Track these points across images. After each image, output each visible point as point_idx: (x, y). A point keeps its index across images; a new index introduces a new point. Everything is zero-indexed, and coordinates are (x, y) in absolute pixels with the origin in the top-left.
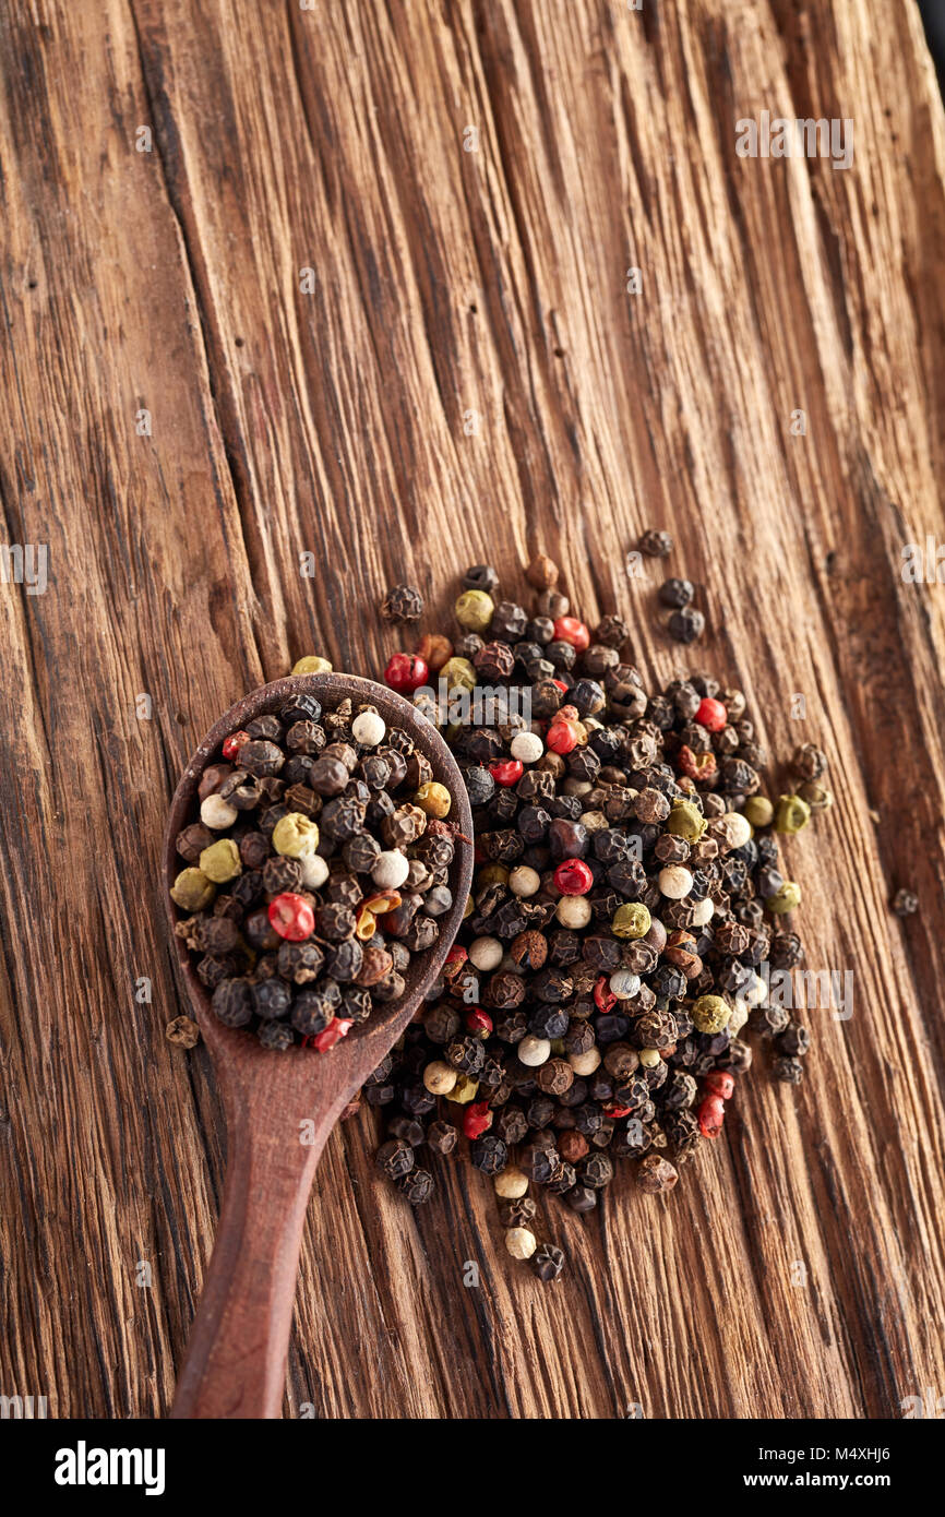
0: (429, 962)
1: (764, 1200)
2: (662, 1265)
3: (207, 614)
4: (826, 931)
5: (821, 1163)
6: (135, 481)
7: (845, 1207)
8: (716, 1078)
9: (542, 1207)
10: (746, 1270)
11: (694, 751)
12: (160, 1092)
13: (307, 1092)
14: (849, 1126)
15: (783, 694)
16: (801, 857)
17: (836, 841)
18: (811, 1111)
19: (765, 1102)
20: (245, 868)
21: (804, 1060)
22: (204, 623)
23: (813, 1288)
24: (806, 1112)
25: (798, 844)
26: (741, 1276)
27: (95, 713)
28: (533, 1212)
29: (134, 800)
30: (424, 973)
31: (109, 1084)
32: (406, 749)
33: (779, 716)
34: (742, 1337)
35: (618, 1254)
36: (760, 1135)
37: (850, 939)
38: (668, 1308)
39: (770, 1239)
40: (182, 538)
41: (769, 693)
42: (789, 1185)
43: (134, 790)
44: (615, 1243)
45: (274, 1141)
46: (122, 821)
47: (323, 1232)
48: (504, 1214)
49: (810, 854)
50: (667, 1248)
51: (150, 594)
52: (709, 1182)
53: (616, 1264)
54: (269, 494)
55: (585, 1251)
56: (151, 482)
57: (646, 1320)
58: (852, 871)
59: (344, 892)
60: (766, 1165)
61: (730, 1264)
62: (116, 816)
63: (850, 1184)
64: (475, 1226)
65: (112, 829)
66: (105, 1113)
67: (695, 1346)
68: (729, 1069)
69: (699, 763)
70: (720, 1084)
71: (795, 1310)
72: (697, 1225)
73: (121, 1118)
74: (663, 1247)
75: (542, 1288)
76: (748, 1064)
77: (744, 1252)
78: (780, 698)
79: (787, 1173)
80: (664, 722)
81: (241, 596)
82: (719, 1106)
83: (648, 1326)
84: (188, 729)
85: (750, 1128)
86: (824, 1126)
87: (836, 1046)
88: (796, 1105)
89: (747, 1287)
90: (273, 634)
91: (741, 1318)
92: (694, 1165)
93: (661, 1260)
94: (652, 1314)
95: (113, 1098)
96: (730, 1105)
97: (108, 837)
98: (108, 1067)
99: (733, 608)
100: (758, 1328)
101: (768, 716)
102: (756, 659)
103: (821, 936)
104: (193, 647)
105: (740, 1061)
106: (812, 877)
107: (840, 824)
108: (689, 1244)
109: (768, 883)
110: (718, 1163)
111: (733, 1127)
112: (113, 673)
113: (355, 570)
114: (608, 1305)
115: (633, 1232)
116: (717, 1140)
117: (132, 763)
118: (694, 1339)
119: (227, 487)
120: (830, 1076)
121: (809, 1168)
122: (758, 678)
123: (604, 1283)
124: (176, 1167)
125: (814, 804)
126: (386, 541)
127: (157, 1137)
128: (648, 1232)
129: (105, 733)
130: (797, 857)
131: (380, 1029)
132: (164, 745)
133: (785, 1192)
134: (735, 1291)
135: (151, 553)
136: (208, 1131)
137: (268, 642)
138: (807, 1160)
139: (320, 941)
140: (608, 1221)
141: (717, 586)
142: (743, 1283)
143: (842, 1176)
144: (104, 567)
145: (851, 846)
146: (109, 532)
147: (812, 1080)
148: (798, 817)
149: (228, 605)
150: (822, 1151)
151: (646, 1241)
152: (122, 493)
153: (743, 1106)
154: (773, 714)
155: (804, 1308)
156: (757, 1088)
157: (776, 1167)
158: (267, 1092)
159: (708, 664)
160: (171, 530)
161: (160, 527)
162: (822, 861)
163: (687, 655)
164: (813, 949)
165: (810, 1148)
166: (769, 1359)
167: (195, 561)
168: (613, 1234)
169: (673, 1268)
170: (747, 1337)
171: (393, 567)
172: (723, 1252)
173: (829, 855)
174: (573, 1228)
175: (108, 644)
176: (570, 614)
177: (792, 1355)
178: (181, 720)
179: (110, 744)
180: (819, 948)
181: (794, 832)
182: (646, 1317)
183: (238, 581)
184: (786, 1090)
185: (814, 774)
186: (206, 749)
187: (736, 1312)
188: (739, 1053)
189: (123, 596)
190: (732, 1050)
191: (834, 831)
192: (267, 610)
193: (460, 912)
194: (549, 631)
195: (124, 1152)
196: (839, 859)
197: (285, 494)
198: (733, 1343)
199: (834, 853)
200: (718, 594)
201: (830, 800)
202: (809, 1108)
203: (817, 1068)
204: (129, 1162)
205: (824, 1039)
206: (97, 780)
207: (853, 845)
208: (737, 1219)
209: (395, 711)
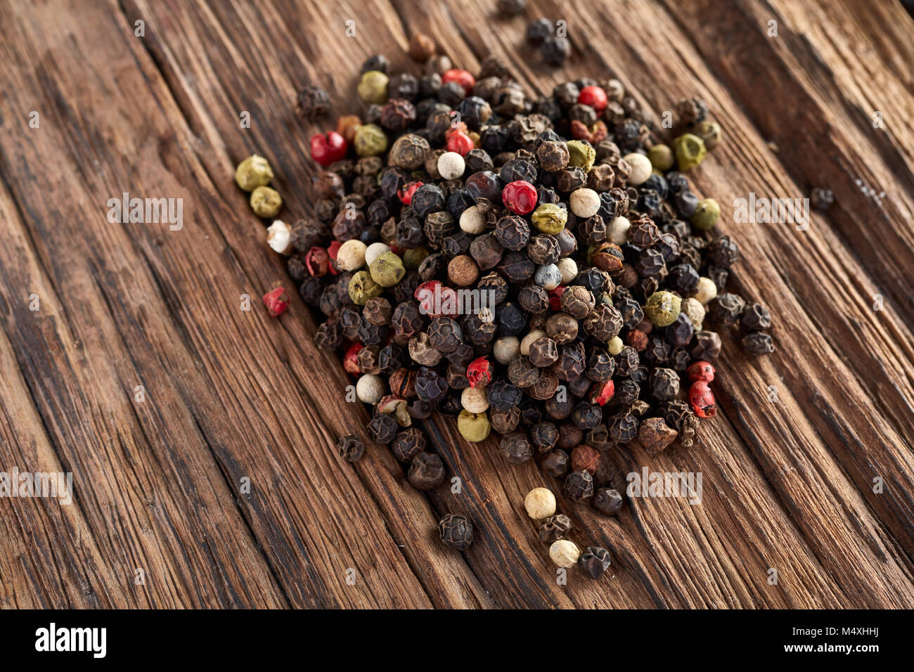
1: (777, 455)
2: (702, 536)
3: (158, 162)
4: (755, 233)
5: (821, 414)
6: (81, 90)
7: (856, 442)
8: (695, 367)
9: (575, 519)
10: (782, 518)
11: (584, 123)
12: (214, 526)
14: (834, 375)
16: (713, 185)
17: (740, 165)
18: (796, 375)
19: (749, 378)
21: (770, 330)
22: (158, 167)
23: (851, 516)
24: (791, 376)
25: (707, 176)
26: (779, 523)
27: (90, 261)
28: (568, 525)
29: (135, 312)
31: (171, 537)
33: (658, 92)
34: (798, 574)
35: (659, 538)
36: (754, 405)
37: (780, 233)
38: (721, 570)
39: (795, 486)
40: (127, 117)
41: (643, 79)
42: (797, 438)
43: (134, 305)
44: (653, 530)
46: (129, 331)
47: (386, 596)
49: (720, 181)
50: (702, 521)
51: (111, 163)
52: (721, 455)
53: (659, 546)
54: (186, 65)
55: (628, 544)
56: (93, 87)
57: (704, 586)
58: (763, 184)
60: (769, 427)
61: (764, 516)
62: (124, 329)
63: (853, 423)
64: (520, 551)
65: (124, 340)
66: (175, 560)
67: (758, 595)
68: (703, 356)
69: (590, 129)
70: (700, 371)
71: (841, 538)
72: (722, 492)
73: (188, 560)
74: (698, 521)
75: (600, 589)
76: (718, 345)
77: (774, 503)
79: (791, 428)
80: (551, 113)
81: (181, 137)
82: (705, 389)
83: (707, 591)
84: (166, 247)
85: (743, 401)
86: (811, 383)
87: (797, 317)
88: (780, 373)
89: (788, 532)
90: (214, 156)
91: (791, 558)
92: (702, 445)
93: (700, 531)
94: (708, 579)
95: (178, 546)
96: (716, 386)
97: (123, 346)
98: (167, 523)
99: (591, 29)
100: (811, 563)
101: (648, 94)
102: (623, 59)
103: (753, 238)
104: (153, 187)
105: (709, 344)
106: (728, 197)
107: (738, 152)
108: (722, 510)
109: (684, 203)
110: (725, 439)
111: (726, 404)
112: (95, 226)
113: (269, 94)
114: (664, 582)
115: (666, 516)
116: (717, 420)
117: (128, 287)
118: (755, 590)
119: (151, 68)
120: (801, 341)
121: (812, 422)
123: (653, 565)
124: (244, 582)
125: (706, 136)
126: (290, 69)
127: (222, 564)
128: (680, 512)
129: (101, 272)
130: (708, 185)
132: (151, 266)
133: (794, 444)
134: (777, 537)
135: (106, 135)
136: (266, 547)
137: (212, 164)
138: (807, 416)
140: (640, 515)
142: (783, 529)
143: (843, 418)
144: (72, 158)
145: (756, 166)
146: (70, 133)
147: (785, 348)
148: (693, 148)
149: (174, 148)
150: (818, 404)
151: (681, 520)
152: (73, 102)
153: (730, 386)
155: (849, 536)
156: (738, 368)
157: (778, 426)
160: (117, 114)
161: (108, 115)
162: (734, 184)
164: (749, 249)
165: (806, 405)
166: (831, 587)
167: (141, 129)
168: (649, 525)
169: (713, 536)
170: (804, 574)
171: (300, 82)
172: (754, 508)
173: (738, 177)
174: (611, 529)
175: (88, 208)
176: (454, 67)
177: (851, 577)
178: (160, 244)
179: (107, 278)
180: (754, 247)
181: (695, 162)
182: (703, 583)
183: (176, 129)
184: (766, 364)
185: (697, 116)
187: (785, 555)
188: (706, 338)
189: (90, 171)
190: (699, 337)
191: (736, 160)
192: (207, 144)
194: (436, 82)
195: (197, 586)
196: (748, 178)
197: (199, 60)
198: (792, 582)
199: (741, 176)
201: (717, 129)
202: (792, 372)
203: (786, 338)
204: (204, 594)
205: (784, 314)
206: (104, 309)
207: (756, 165)
208: (759, 479)
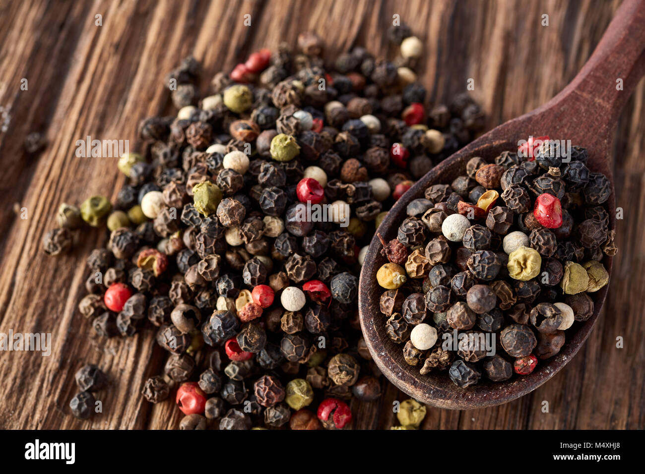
0: (441, 174)
11: (153, 269)
13: (564, 122)
15: (42, 304)
20: (563, 263)
21: (176, 68)
30: (449, 169)
32: (396, 318)
33: (55, 290)
41: (52, 308)
45: (598, 100)
48: (416, 64)
59: (505, 215)
62: (574, 405)
65: (579, 398)
69: (152, 260)
78: (46, 302)
82: (251, 63)
97: (583, 393)
99: (42, 381)
101: (63, 294)
122: (53, 324)
131: (496, 143)
139: (534, 190)
141: (45, 401)
148: (96, 202)
154: (59, 292)
158: (592, 129)
159: (87, 347)
163: (99, 361)
186: (548, 372)
193: (405, 197)
199: (72, 185)
200: (49, 395)
209: (390, 352)
